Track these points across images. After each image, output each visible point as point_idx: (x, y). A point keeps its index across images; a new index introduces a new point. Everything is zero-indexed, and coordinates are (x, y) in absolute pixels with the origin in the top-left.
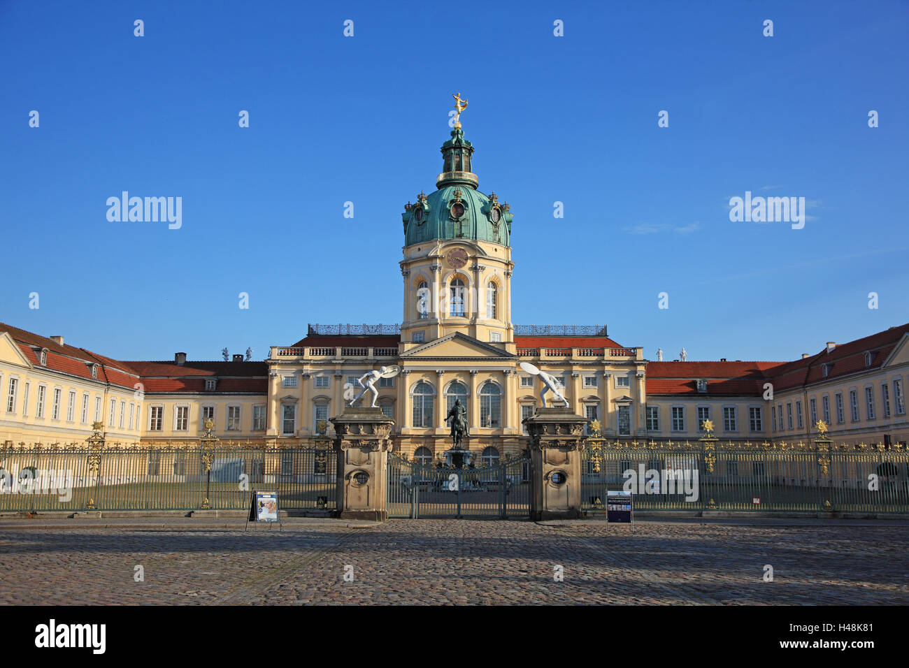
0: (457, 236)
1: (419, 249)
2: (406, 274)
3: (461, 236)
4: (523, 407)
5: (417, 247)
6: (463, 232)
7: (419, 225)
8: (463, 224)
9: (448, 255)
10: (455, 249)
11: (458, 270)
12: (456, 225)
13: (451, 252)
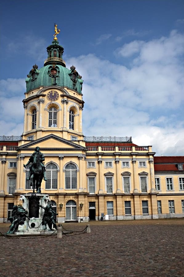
0: (53, 85)
1: (33, 93)
2: (25, 107)
3: (55, 84)
4: (89, 178)
5: (32, 92)
6: (56, 83)
7: (33, 81)
8: (56, 79)
9: (48, 94)
10: (52, 91)
11: (53, 102)
12: (53, 79)
13: (49, 92)
